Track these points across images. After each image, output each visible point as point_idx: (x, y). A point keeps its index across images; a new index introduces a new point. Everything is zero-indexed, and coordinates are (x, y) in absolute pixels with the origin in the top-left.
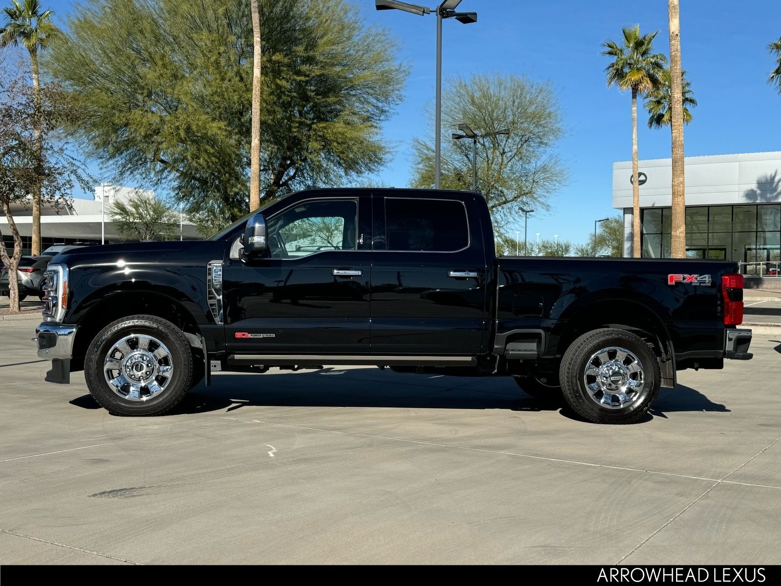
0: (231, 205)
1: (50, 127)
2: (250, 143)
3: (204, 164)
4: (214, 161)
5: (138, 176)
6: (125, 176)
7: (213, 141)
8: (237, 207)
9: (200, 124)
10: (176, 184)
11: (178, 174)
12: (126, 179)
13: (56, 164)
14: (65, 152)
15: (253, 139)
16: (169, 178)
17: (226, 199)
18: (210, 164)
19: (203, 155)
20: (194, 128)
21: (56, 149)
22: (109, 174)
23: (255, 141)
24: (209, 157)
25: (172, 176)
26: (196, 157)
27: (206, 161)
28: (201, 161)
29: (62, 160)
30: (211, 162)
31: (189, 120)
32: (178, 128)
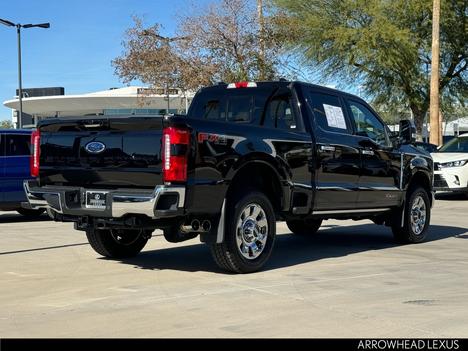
0: (412, 95)
1: (278, 46)
2: (430, 44)
3: (391, 64)
4: (399, 61)
5: (337, 77)
6: (328, 78)
7: (398, 45)
8: (416, 97)
9: (389, 33)
10: (365, 81)
11: (367, 73)
12: (329, 80)
13: (283, 74)
14: (289, 64)
15: (433, 41)
16: (360, 77)
17: (408, 90)
18: (396, 64)
19: (390, 57)
20: (383, 36)
21: (283, 62)
22: (316, 77)
23: (435, 42)
24: (395, 59)
25: (362, 75)
26: (384, 59)
27: (393, 62)
28: (389, 62)
29: (288, 70)
30: (396, 62)
31: (380, 31)
32: (371, 38)
